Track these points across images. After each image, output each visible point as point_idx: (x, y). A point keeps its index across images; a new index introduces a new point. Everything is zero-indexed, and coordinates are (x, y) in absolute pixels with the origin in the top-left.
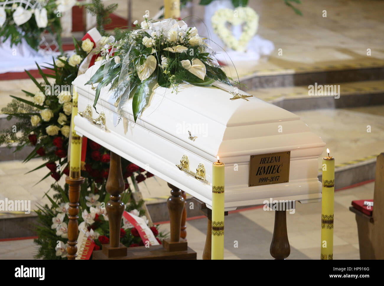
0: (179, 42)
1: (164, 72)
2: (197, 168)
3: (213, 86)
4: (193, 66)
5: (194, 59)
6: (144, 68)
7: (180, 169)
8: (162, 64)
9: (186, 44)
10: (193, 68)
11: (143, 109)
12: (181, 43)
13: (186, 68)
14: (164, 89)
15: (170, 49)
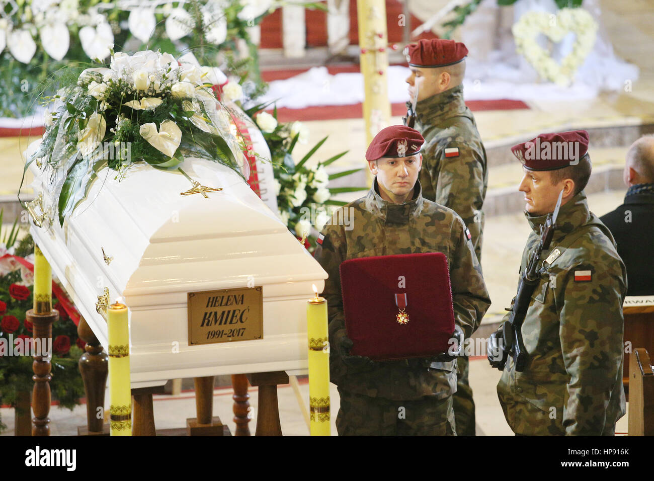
0: (152, 91)
3: (179, 170)
4: (160, 133)
5: (166, 122)
6: (86, 134)
7: (97, 311)
8: (116, 128)
10: (161, 137)
11: (77, 205)
12: (156, 92)
13: (145, 137)
15: (134, 105)
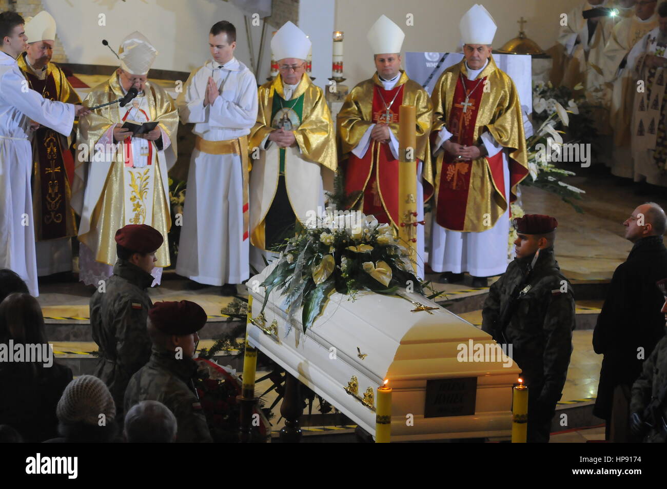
0: (365, 240)
1: (342, 276)
2: (365, 392)
3: (397, 295)
4: (376, 270)
5: (379, 261)
6: (319, 269)
7: (348, 392)
8: (341, 265)
9: (373, 242)
10: (377, 272)
11: (315, 319)
12: (367, 241)
13: (367, 272)
14: (341, 295)
15: (352, 248)
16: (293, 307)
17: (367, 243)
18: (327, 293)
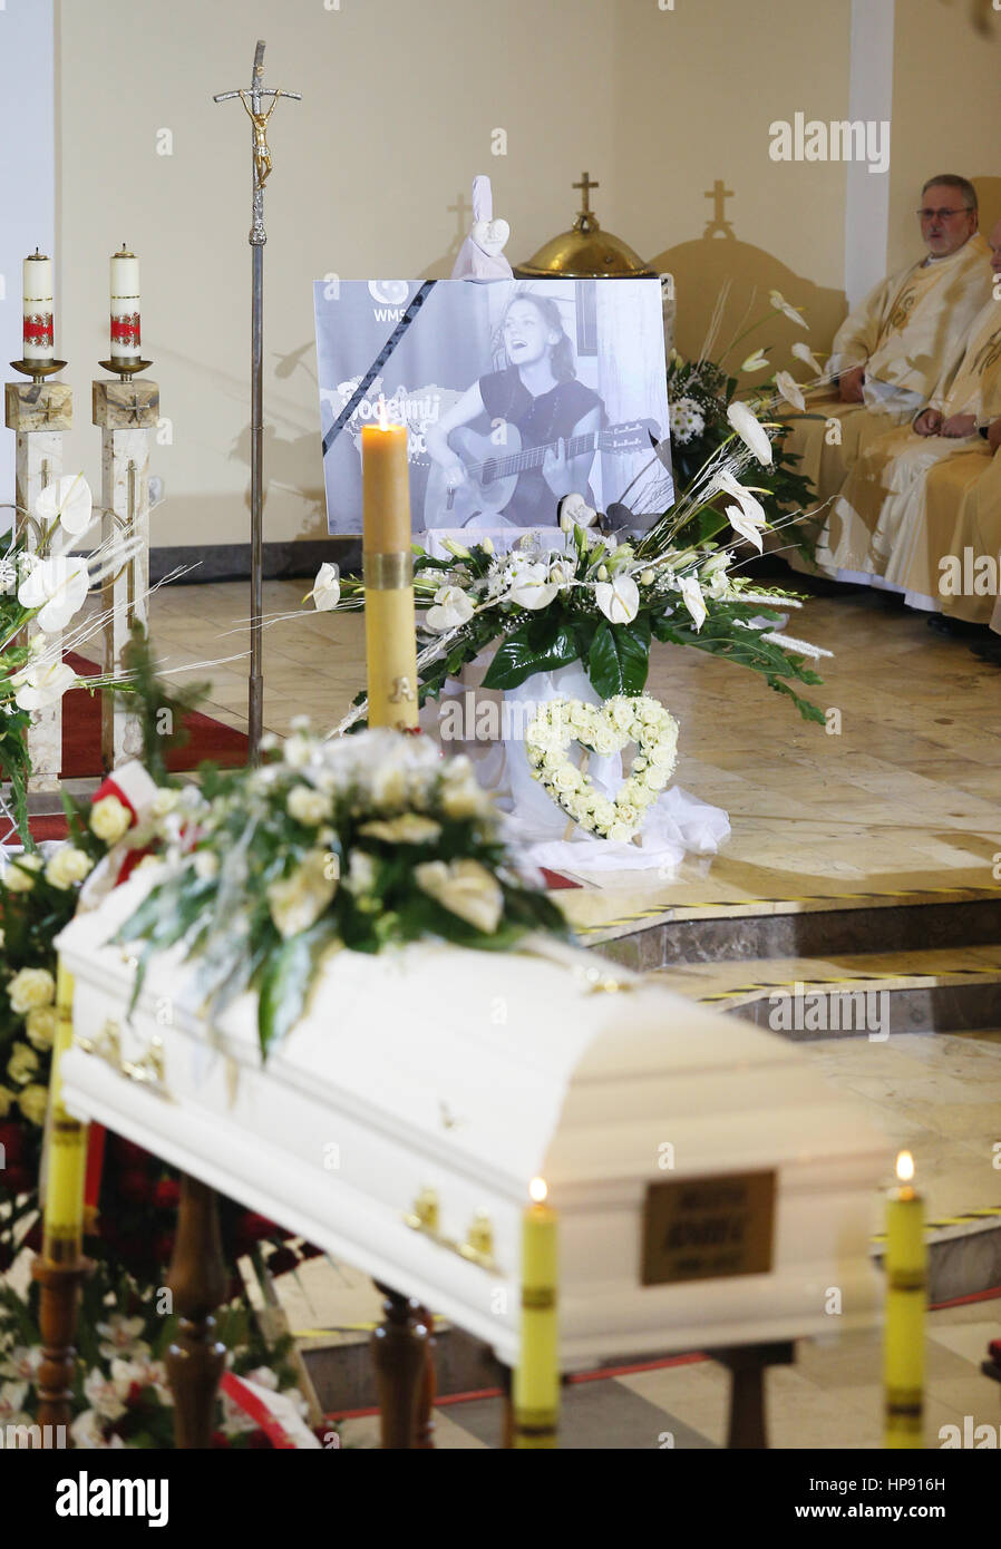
1: (358, 907)
4: (453, 885)
5: (460, 860)
6: (294, 890)
9: (433, 810)
10: (457, 893)
11: (290, 1028)
13: (432, 893)
14: (360, 958)
15: (381, 831)
16: (218, 1000)
17: (420, 813)
18: (317, 951)
